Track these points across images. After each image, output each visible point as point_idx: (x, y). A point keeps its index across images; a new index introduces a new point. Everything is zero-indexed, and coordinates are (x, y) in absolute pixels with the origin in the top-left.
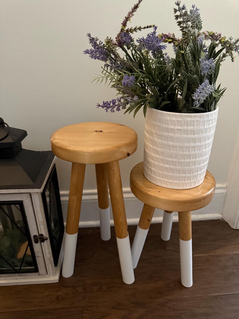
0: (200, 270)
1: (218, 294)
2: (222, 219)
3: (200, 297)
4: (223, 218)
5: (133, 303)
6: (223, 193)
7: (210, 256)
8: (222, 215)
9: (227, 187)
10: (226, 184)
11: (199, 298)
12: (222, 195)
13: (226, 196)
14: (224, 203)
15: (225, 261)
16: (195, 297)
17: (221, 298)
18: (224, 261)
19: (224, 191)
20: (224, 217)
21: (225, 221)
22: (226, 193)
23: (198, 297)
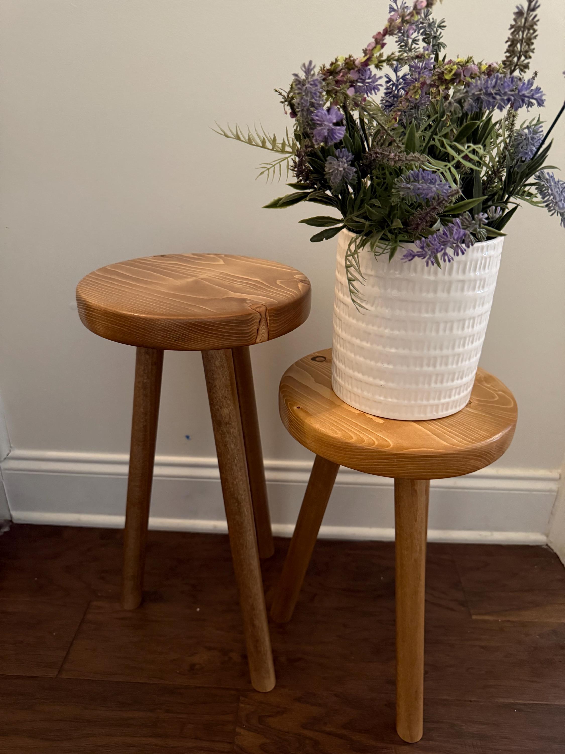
0: (482, 647)
1: (512, 702)
2: (547, 545)
3: (475, 701)
4: (550, 545)
5: (336, 696)
6: (550, 491)
7: (509, 621)
8: (547, 536)
9: (560, 478)
10: (560, 471)
11: (472, 703)
12: (548, 493)
13: (556, 498)
14: (552, 511)
15: (538, 635)
16: (465, 701)
17: (519, 710)
18: (538, 637)
19: (553, 486)
20: (551, 542)
21: (553, 550)
22: (558, 492)
23: (471, 701)
